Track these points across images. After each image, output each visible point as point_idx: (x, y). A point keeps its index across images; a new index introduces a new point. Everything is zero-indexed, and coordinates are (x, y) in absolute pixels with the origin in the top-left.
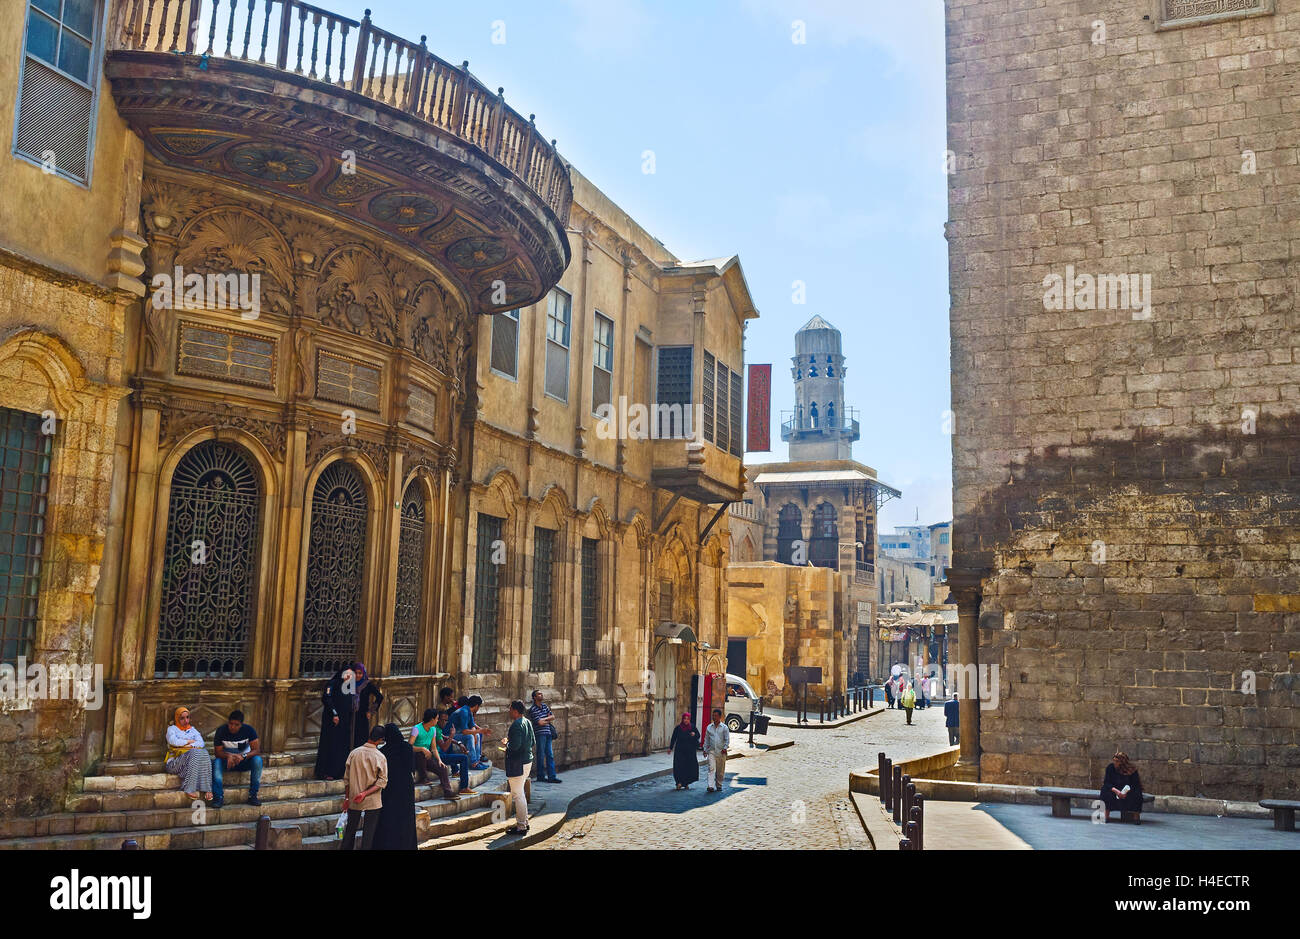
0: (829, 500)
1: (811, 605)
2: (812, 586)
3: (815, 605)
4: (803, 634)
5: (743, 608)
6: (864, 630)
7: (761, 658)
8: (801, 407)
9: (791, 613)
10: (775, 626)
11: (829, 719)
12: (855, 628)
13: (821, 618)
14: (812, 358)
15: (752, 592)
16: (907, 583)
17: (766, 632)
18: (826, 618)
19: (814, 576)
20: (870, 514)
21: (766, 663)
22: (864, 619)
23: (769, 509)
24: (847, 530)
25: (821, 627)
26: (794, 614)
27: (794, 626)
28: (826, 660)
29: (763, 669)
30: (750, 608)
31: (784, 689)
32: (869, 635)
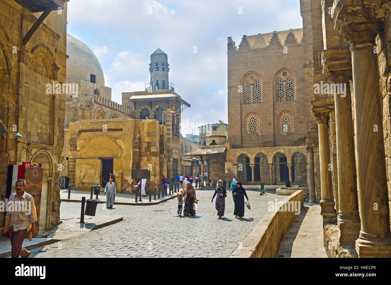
0: (161, 106)
1: (147, 139)
2: (148, 129)
3: (149, 139)
4: (143, 154)
5: (111, 142)
6: (175, 160)
7: (121, 168)
8: (153, 82)
9: (136, 143)
10: (128, 151)
11: (155, 199)
12: (172, 160)
13: (153, 146)
14: (157, 64)
15: (117, 134)
16: (191, 148)
17: (123, 154)
18: (155, 146)
19: (149, 124)
20: (178, 114)
21: (124, 170)
22: (175, 156)
23: (136, 111)
24: (168, 119)
25: (152, 150)
26: (138, 144)
27: (138, 150)
28: (155, 167)
29: (122, 174)
30: (115, 142)
31: (132, 183)
32: (177, 163)
